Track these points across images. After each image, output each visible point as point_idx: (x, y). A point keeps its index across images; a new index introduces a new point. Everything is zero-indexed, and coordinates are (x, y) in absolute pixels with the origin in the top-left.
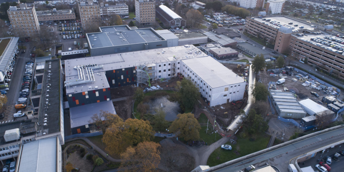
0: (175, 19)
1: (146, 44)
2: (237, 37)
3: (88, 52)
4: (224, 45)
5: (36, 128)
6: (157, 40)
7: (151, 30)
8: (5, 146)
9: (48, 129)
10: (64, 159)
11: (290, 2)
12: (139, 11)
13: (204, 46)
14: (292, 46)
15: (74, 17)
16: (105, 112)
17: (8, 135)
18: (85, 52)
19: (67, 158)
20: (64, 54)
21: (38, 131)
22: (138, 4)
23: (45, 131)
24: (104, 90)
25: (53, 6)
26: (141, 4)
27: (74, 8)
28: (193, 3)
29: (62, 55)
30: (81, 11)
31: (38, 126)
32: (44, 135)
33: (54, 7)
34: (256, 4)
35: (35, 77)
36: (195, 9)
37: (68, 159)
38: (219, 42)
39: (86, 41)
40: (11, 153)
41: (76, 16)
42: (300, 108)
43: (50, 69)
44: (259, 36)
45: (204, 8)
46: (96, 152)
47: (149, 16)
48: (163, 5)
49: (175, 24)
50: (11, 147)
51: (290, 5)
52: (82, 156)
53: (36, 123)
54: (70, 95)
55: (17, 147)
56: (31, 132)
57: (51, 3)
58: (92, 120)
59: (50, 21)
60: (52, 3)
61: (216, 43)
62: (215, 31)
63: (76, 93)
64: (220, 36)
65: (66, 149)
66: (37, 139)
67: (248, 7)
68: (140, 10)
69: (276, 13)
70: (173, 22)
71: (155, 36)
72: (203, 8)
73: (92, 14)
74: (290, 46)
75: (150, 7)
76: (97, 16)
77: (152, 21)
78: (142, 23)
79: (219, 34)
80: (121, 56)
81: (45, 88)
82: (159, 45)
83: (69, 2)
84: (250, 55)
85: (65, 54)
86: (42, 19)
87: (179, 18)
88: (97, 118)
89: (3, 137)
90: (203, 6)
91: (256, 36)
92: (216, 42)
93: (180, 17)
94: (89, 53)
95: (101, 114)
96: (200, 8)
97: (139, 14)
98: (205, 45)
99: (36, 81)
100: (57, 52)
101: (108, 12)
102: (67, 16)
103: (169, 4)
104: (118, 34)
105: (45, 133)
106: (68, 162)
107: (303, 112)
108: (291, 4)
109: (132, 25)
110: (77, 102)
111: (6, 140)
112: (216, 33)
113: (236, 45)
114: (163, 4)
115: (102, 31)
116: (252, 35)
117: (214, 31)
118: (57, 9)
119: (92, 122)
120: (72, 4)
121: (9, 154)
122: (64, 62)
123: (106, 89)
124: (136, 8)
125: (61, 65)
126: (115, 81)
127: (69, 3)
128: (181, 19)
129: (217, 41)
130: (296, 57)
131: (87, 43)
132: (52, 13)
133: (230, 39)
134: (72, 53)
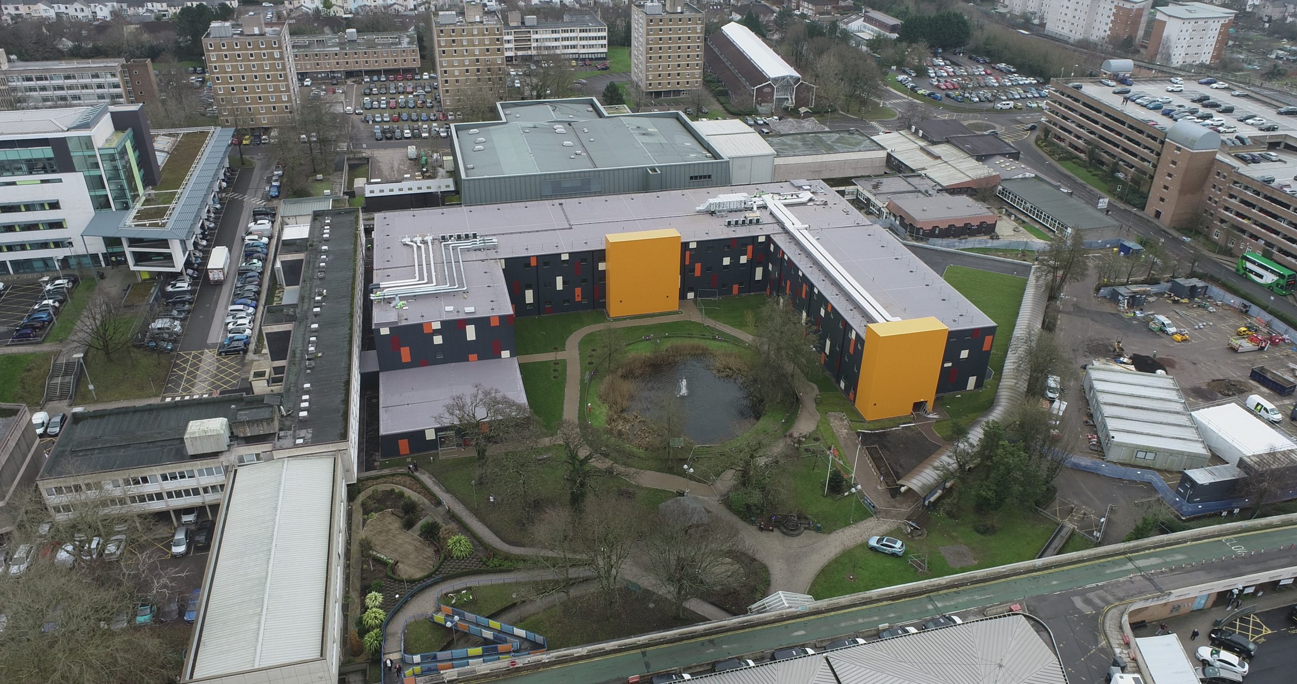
0: (776, 80)
1: (653, 170)
2: (1003, 155)
3: (452, 188)
4: (945, 184)
5: (276, 424)
6: (696, 157)
7: (678, 118)
8: (185, 467)
9: (310, 431)
10: (354, 527)
11: (1261, 18)
12: (644, 44)
13: (870, 188)
14: (1216, 202)
15: (413, 60)
16: (489, 393)
17: (197, 435)
18: (444, 189)
19: (361, 527)
20: (372, 192)
21: (282, 434)
22: (641, 21)
23: (301, 436)
24: (495, 323)
25: (346, 18)
26: (651, 21)
27: (417, 28)
28: (854, 17)
29: (368, 195)
30: (440, 42)
31: (282, 416)
32: (296, 446)
33: (349, 23)
34: (1111, 25)
35: (278, 265)
36: (859, 41)
37: (365, 528)
38: (930, 173)
39: (449, 150)
40: (201, 491)
41: (423, 57)
42: (1190, 434)
43: (326, 240)
44: (1091, 155)
45: (895, 36)
46: (452, 516)
47: (679, 66)
48: (739, 22)
49: (775, 97)
50: (201, 473)
51: (1263, 29)
52: (409, 525)
53: (276, 407)
54: (385, 331)
55: (219, 472)
56: (262, 433)
57: (340, 6)
58: (447, 415)
59: (334, 72)
60: (343, 7)
61: (920, 175)
62: (921, 132)
63: (404, 323)
64: (937, 150)
65: (361, 497)
66: (276, 455)
67: (1076, 35)
68: (648, 44)
69: (1189, 60)
70: (767, 90)
71: (689, 142)
72: (890, 39)
73: (475, 55)
74: (1210, 199)
75: (685, 31)
76: (494, 62)
77: (688, 83)
78: (652, 89)
79: (934, 143)
80: (563, 210)
81: (309, 304)
82: (701, 177)
83: (402, 6)
84: (1043, 229)
85: (377, 194)
86: (309, 67)
87: (791, 77)
88: (461, 408)
89: (182, 440)
90: (893, 29)
91: (1082, 155)
92: (922, 172)
93: (796, 74)
94: (457, 192)
95: (476, 396)
96: (879, 35)
97: (642, 58)
98: (874, 181)
99: (281, 277)
100: (351, 182)
101: (534, 44)
102: (393, 56)
103: (763, 19)
104: (560, 128)
105: (300, 441)
106: (364, 537)
107: (1198, 449)
108: (1267, 25)
109: (613, 97)
110: (405, 354)
111: (191, 451)
112: (924, 137)
113: (996, 186)
114: (738, 17)
115: (505, 115)
116: (1068, 152)
117: (916, 132)
118: (358, 32)
119: (447, 421)
120: (411, 10)
121: (196, 492)
122: (373, 219)
123: (501, 318)
124: (634, 34)
125: (362, 228)
126: (535, 296)
127: (400, 9)
128: (799, 79)
129: (923, 169)
130: (1231, 245)
131: (451, 158)
132: (342, 45)
133: (973, 163)
134: (401, 190)
